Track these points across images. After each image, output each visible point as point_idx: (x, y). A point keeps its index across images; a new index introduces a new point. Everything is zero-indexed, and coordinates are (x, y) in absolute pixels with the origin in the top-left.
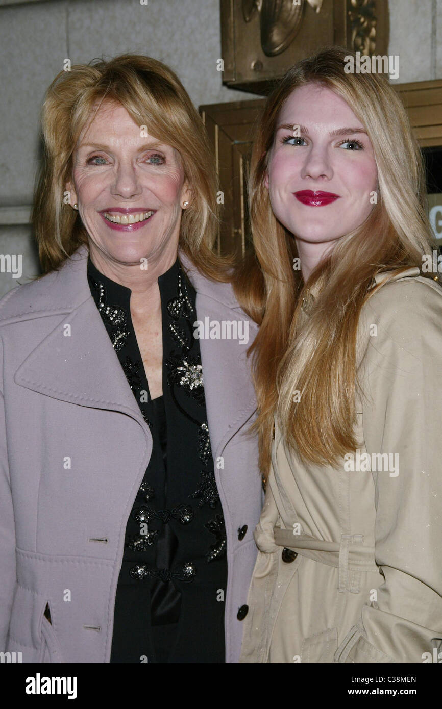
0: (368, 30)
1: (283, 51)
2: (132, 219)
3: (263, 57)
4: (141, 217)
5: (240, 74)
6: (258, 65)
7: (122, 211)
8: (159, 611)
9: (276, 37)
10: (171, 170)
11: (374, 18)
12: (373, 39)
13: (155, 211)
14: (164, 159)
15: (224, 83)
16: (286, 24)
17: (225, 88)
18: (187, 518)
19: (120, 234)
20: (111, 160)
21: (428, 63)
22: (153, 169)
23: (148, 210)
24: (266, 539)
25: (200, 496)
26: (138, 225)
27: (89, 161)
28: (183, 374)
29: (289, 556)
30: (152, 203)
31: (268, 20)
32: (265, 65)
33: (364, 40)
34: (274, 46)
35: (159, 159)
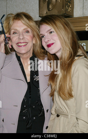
0: (69, 6)
1: (52, 10)
2: (23, 44)
3: (48, 11)
4: (25, 44)
5: (43, 15)
6: (47, 13)
7: (21, 43)
8: (28, 126)
9: (50, 7)
10: (30, 34)
11: (71, 3)
12: (70, 8)
13: (28, 43)
14: (29, 32)
15: (39, 16)
16: (52, 4)
17: (39, 17)
18: (34, 107)
19: (21, 48)
20: (18, 32)
21: (82, 13)
22: (27, 34)
23: (26, 43)
24: (53, 112)
25: (37, 103)
26: (24, 46)
27: (13, 33)
28: (35, 78)
29: (58, 116)
30: (27, 41)
31: (49, 3)
32: (48, 13)
33: (69, 8)
34: (50, 9)
35: (28, 32)
